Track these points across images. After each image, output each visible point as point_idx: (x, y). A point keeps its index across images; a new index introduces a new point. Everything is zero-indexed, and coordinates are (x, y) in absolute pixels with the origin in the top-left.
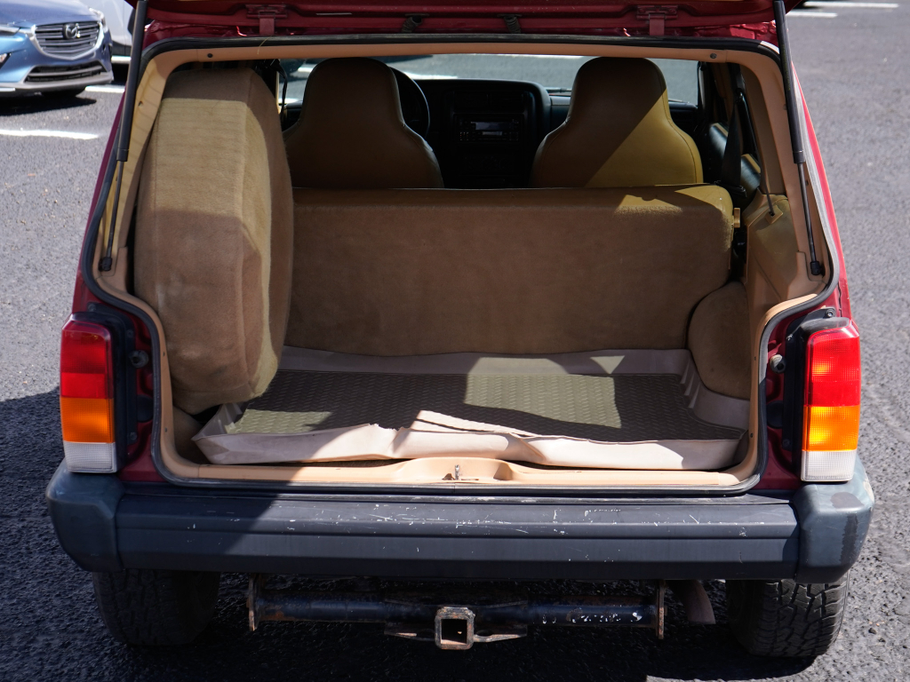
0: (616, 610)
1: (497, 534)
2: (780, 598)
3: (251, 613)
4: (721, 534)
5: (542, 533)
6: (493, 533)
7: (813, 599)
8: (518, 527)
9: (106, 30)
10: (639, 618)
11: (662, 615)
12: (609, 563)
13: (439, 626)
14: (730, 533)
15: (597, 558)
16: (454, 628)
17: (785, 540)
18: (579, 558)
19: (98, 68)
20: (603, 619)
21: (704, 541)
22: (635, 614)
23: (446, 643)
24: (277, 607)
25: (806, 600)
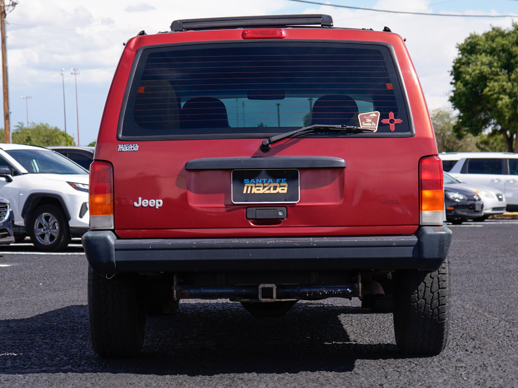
0: (340, 288)
1: (286, 246)
2: (418, 311)
3: (175, 291)
4: (385, 244)
5: (306, 245)
6: (284, 246)
7: (433, 311)
8: (295, 243)
9: (11, 210)
10: (350, 291)
11: (360, 287)
12: (336, 259)
13: (260, 291)
14: (389, 244)
15: (330, 257)
16: (267, 293)
17: (413, 247)
18: (322, 257)
19: (6, 233)
20: (334, 292)
21: (377, 248)
22: (348, 290)
23: (264, 300)
24: (186, 291)
25: (430, 312)
